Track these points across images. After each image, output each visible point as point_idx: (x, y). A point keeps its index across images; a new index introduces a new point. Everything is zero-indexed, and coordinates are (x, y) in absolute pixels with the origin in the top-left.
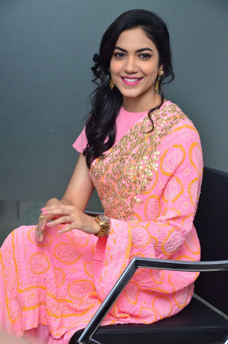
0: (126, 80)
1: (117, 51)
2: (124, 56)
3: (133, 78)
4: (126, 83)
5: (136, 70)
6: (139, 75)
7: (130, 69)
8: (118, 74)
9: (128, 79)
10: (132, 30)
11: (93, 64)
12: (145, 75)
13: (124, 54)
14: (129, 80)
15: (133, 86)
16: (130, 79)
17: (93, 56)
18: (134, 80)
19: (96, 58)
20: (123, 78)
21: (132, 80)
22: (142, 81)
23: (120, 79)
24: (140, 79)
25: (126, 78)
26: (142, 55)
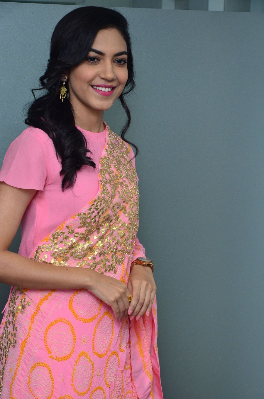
1: (92, 54)
2: (96, 60)
3: (109, 87)
4: (99, 92)
6: (114, 84)
8: (88, 82)
9: (102, 87)
10: (108, 30)
12: (120, 83)
13: (99, 57)
14: (103, 89)
16: (106, 87)
18: (109, 89)
20: (92, 86)
21: (107, 90)
22: (116, 89)
23: (91, 88)
24: (113, 88)
25: (99, 86)
26: (117, 60)
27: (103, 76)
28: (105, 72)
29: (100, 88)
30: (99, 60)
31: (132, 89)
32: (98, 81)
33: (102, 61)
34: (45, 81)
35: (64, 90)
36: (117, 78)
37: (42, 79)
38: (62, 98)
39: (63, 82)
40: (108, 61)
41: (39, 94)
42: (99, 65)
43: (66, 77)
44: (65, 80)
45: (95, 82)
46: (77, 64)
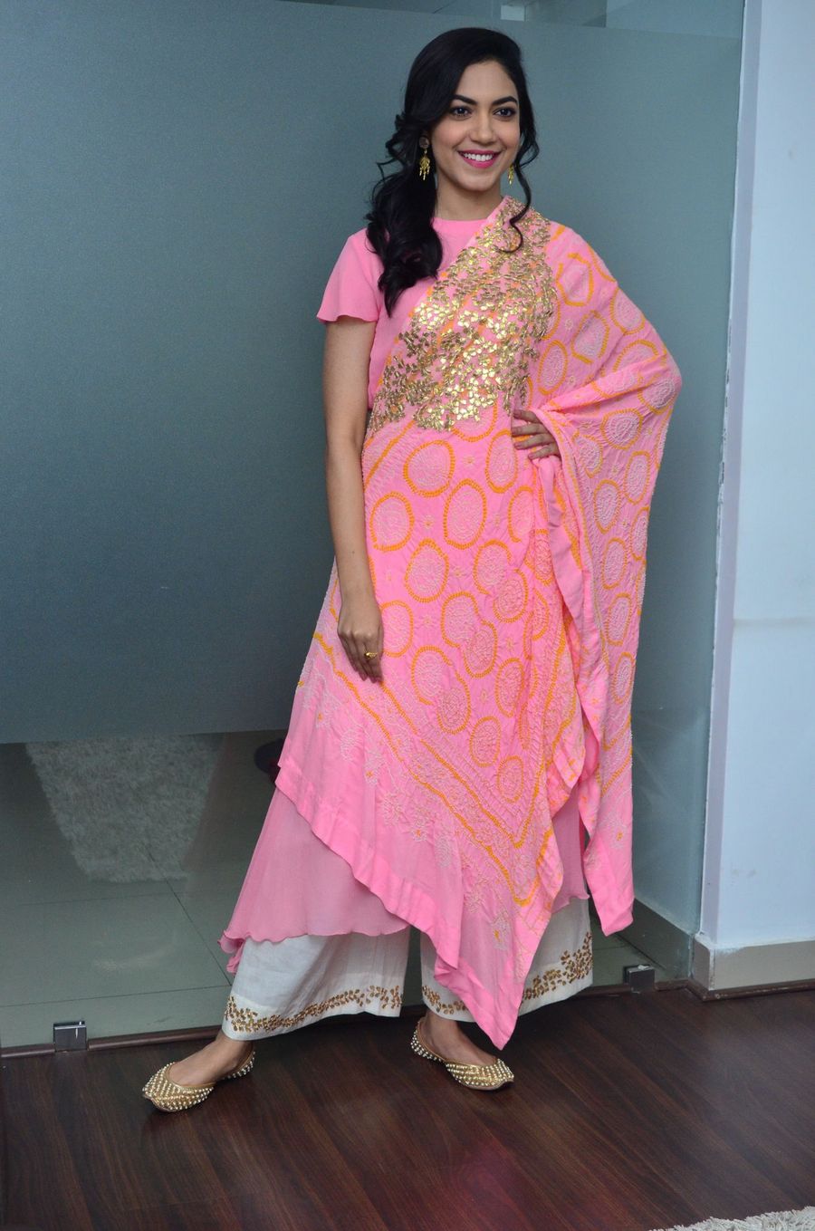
0: (470, 156)
1: (458, 103)
2: (466, 112)
3: (486, 154)
4: (470, 161)
5: (494, 139)
6: (495, 149)
7: (485, 136)
8: (455, 147)
9: (476, 154)
11: (391, 131)
12: (505, 147)
13: (469, 108)
14: (478, 158)
15: (484, 167)
16: (481, 154)
17: (394, 119)
18: (488, 158)
19: (399, 122)
20: (462, 153)
21: (484, 158)
22: (500, 157)
23: (458, 156)
24: (495, 155)
25: (472, 152)
26: (500, 109)
27: (474, 137)
28: (477, 130)
29: (473, 157)
30: (470, 112)
31: (535, 156)
32: (468, 145)
33: (473, 114)
34: (397, 147)
35: (426, 163)
36: (500, 140)
37: (390, 145)
38: (423, 175)
39: (423, 150)
40: (484, 115)
41: (394, 168)
42: (470, 120)
43: (427, 141)
44: (426, 147)
45: (463, 147)
46: (437, 120)
